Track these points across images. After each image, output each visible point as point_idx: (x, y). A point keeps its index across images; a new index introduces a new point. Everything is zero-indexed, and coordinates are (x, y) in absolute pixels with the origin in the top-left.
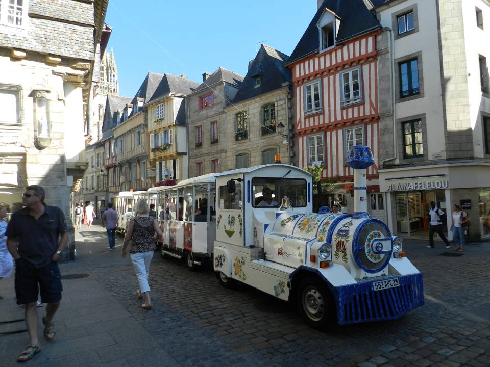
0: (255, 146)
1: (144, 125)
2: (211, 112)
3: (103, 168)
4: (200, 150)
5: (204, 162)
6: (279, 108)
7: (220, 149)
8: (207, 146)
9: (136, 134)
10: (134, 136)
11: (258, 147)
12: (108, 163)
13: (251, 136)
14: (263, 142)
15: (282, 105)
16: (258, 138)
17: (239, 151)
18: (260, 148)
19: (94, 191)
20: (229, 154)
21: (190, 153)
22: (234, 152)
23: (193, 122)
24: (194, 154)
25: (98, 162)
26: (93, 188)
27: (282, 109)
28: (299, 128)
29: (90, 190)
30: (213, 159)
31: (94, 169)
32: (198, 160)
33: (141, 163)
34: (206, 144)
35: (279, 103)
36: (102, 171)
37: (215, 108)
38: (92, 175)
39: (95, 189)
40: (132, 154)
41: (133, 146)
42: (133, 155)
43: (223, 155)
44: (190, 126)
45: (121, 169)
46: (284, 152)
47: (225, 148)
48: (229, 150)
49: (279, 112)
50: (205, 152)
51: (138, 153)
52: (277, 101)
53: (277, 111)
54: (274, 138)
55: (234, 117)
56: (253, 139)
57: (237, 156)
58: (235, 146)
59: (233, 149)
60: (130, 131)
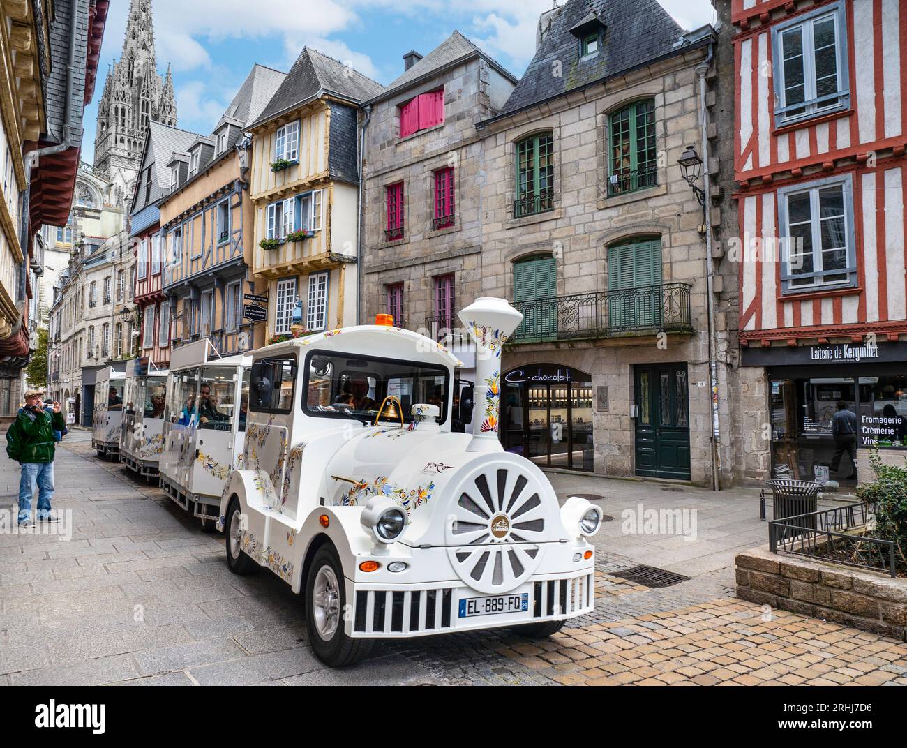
0: (580, 230)
1: (240, 183)
2: (434, 143)
3: (131, 306)
4: (398, 249)
5: (406, 283)
6: (670, 112)
7: (459, 244)
8: (420, 237)
9: (217, 211)
10: (213, 216)
11: (591, 233)
12: (142, 290)
13: (566, 201)
14: (610, 218)
15: (683, 101)
16: (591, 207)
17: (525, 246)
18: (598, 235)
19: (105, 359)
20: (487, 258)
21: (366, 259)
22: (505, 252)
23: (378, 175)
24: (379, 260)
25: (119, 290)
26: (105, 354)
27: (684, 112)
28: (748, 166)
29: (97, 359)
30: (436, 272)
31: (110, 307)
32: (392, 277)
33: (227, 287)
34: (414, 231)
35: (672, 97)
36: (126, 310)
37: (447, 131)
38: (104, 321)
39: (110, 354)
40: (205, 263)
41: (208, 244)
42: (208, 266)
43: (470, 262)
44: (369, 185)
45: (174, 308)
46: (689, 246)
47: (476, 242)
48: (490, 245)
49: (671, 125)
50: (413, 254)
51: (221, 260)
52: (663, 91)
53: (665, 121)
54: (652, 203)
55: (509, 151)
56: (571, 212)
57: (516, 262)
58: (510, 234)
59: (502, 241)
60: (202, 203)
